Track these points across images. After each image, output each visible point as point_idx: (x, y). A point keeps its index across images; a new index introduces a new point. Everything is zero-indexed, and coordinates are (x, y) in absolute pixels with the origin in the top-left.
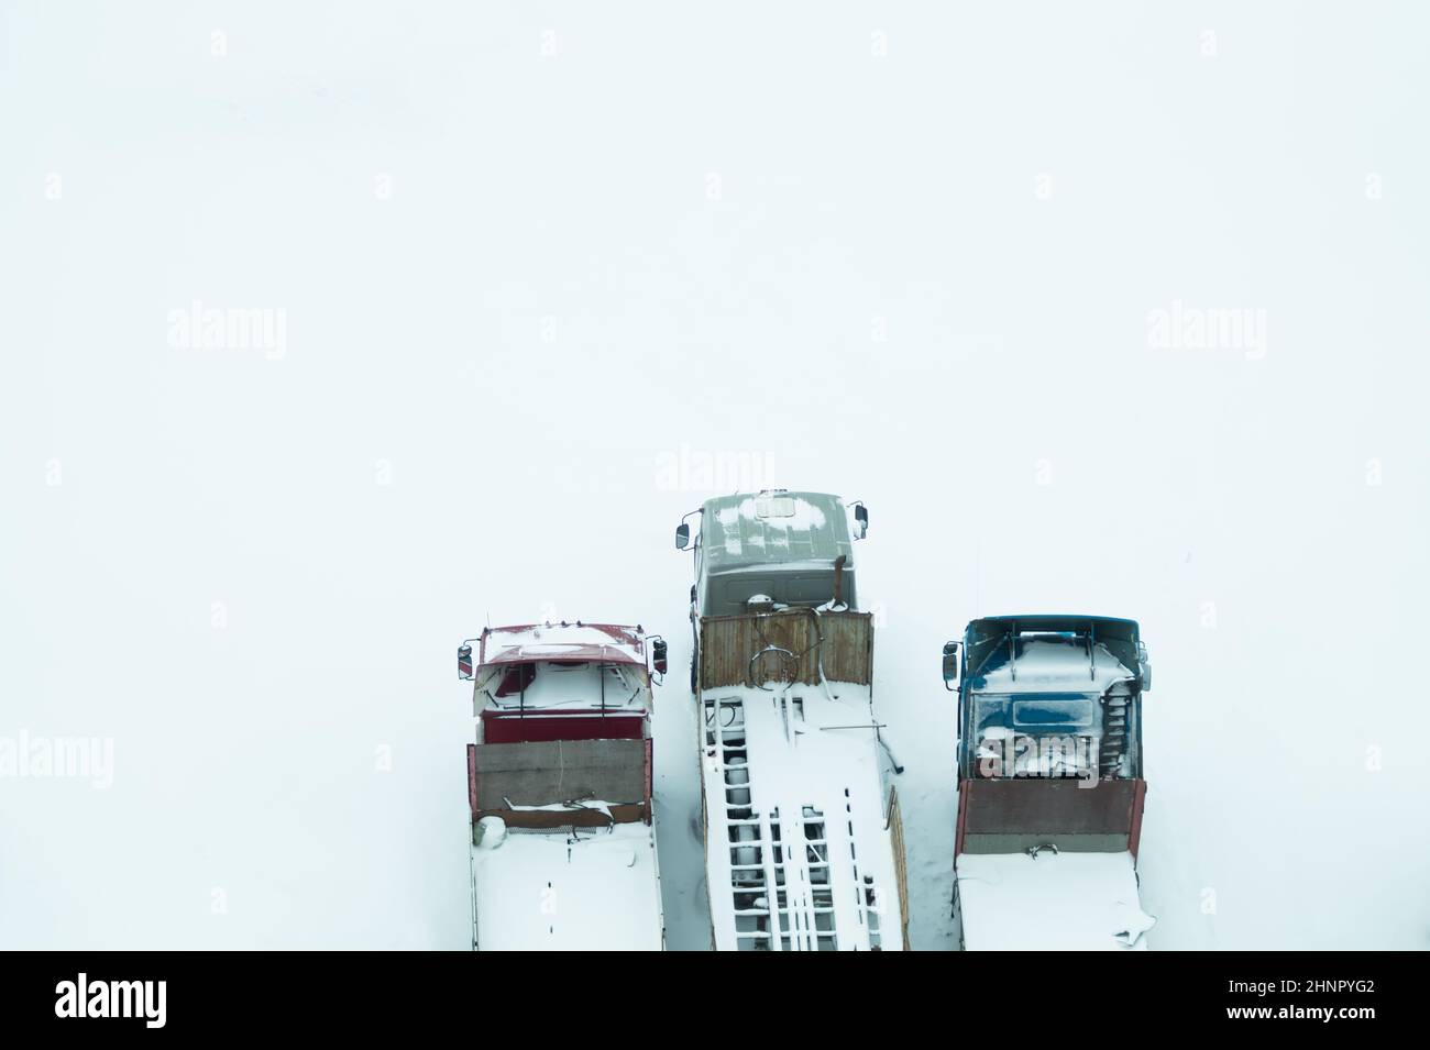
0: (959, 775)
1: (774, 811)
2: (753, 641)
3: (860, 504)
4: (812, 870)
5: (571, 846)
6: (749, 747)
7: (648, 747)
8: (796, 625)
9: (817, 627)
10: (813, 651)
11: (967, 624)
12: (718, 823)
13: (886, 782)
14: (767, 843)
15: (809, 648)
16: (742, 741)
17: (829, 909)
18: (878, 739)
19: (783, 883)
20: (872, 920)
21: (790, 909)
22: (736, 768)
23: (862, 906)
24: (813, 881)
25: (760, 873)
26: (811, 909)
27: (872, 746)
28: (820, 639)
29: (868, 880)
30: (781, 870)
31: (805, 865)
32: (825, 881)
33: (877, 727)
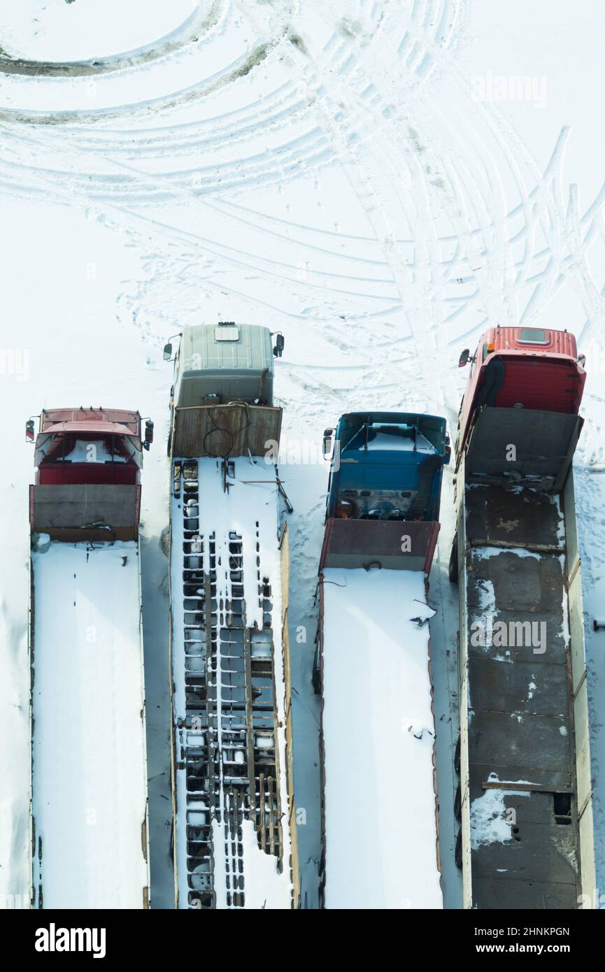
0: (326, 516)
1: (212, 535)
2: (207, 423)
3: (280, 334)
4: (232, 573)
5: (89, 552)
6: (201, 492)
7: (138, 490)
8: (234, 414)
9: (247, 415)
10: (243, 432)
11: (340, 416)
12: (179, 540)
13: (281, 518)
14: (206, 555)
15: (241, 429)
16: (196, 489)
17: (241, 598)
18: (279, 489)
19: (214, 580)
20: (266, 605)
21: (218, 597)
22: (191, 506)
23: (262, 597)
24: (233, 580)
25: (201, 573)
26: (230, 598)
27: (276, 495)
28: (248, 424)
29: (266, 580)
30: (214, 572)
31: (229, 569)
32: (239, 580)
33: (279, 483)
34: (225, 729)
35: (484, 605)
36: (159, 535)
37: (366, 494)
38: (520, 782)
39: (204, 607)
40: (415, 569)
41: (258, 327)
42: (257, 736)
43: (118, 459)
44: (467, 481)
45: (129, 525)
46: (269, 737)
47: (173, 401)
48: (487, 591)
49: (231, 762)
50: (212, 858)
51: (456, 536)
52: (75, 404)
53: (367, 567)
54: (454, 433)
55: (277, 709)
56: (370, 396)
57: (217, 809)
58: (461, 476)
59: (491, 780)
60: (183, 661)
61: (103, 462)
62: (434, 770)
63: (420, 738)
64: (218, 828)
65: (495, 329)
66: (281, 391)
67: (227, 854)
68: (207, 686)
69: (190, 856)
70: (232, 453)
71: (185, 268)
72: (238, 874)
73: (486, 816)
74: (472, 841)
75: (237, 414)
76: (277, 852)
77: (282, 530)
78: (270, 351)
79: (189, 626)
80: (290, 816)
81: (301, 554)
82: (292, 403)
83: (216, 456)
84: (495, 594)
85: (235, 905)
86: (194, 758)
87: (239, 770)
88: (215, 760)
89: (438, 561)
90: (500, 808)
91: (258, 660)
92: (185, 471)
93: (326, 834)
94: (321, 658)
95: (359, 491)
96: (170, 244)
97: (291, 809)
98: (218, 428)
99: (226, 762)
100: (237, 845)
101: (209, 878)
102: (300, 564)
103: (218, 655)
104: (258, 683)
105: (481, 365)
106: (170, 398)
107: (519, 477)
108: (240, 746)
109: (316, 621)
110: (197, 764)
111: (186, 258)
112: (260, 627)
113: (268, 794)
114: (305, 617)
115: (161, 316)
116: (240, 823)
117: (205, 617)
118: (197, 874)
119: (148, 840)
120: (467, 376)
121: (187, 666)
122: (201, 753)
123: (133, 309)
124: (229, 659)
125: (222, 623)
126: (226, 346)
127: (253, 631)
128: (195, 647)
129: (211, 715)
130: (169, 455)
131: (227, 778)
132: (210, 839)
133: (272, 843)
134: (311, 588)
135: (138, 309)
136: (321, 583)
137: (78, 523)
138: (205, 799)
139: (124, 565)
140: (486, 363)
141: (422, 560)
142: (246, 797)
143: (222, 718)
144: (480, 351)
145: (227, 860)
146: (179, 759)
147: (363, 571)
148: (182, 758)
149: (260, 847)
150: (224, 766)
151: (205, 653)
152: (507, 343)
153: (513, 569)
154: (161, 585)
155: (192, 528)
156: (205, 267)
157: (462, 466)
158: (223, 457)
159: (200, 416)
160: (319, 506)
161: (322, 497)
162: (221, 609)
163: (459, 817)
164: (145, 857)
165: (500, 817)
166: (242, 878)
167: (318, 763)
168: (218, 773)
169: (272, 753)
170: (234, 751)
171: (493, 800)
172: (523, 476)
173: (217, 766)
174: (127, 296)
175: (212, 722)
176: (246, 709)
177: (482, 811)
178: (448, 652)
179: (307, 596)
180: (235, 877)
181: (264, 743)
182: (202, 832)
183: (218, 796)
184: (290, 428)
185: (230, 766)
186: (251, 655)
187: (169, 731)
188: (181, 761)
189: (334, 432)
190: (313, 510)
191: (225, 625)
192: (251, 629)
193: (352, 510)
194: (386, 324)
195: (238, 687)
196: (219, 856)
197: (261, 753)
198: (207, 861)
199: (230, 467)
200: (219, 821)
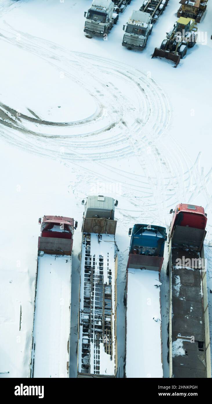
0: (129, 253)
1: (94, 256)
2: (94, 223)
3: (117, 200)
4: (100, 267)
5: (56, 258)
6: (91, 243)
7: (72, 241)
8: (102, 221)
9: (106, 222)
10: (105, 227)
11: (134, 225)
12: (84, 256)
13: (116, 252)
14: (92, 261)
15: (104, 226)
16: (90, 242)
17: (102, 275)
18: (115, 244)
19: (94, 269)
20: (110, 278)
21: (95, 274)
22: (88, 247)
23: (109, 275)
24: (100, 269)
25: (90, 267)
26: (99, 275)
27: (114, 245)
28: (107, 224)
29: (110, 270)
30: (94, 267)
31: (99, 266)
32: (102, 270)
33: (115, 242)
34: (96, 314)
35: (177, 283)
36: (78, 255)
37: (141, 248)
38: (188, 337)
39: (91, 277)
40: (156, 270)
41: (111, 198)
42: (106, 317)
43: (66, 231)
44: (172, 246)
45: (69, 251)
46: (109, 318)
47: (84, 216)
48: (178, 279)
49: (97, 325)
50: (90, 354)
51: (169, 262)
52: (54, 215)
53: (141, 269)
54: (168, 232)
55: (112, 309)
56: (143, 220)
57: (92, 339)
58: (170, 245)
59: (179, 336)
60: (83, 293)
61: (62, 232)
62: (161, 331)
63: (157, 321)
64: (92, 345)
65: (180, 204)
66: (116, 216)
67: (95, 353)
68: (91, 301)
69: (83, 353)
70: (101, 232)
71: (89, 180)
72: (98, 360)
73: (177, 347)
74: (173, 355)
75: (103, 221)
76: (111, 354)
77: (116, 256)
78: (114, 205)
79: (86, 282)
80: (115, 343)
81: (121, 263)
82: (120, 220)
83: (96, 233)
84: (180, 280)
85: (97, 369)
86: (86, 322)
87: (100, 327)
88: (92, 323)
89: (163, 269)
90: (182, 345)
91: (107, 294)
92: (87, 236)
93: (127, 349)
94: (126, 295)
95: (139, 247)
96: (85, 173)
97: (116, 341)
98: (97, 225)
99: (95, 324)
100: (98, 350)
101: (88, 360)
102: (121, 266)
103: (95, 291)
104: (106, 301)
105: (176, 214)
106: (83, 215)
107: (187, 246)
108: (100, 320)
109: (125, 283)
110: (86, 324)
111: (90, 177)
112: (108, 284)
113: (108, 335)
114: (122, 282)
115: (82, 192)
116: (99, 344)
117: (91, 280)
118: (85, 359)
119: (69, 347)
120: (172, 216)
121: (85, 294)
122: (88, 321)
123: (73, 189)
124: (98, 293)
125: (96, 282)
126: (101, 202)
127: (106, 285)
128: (87, 288)
129: (91, 309)
130: (82, 231)
131: (96, 329)
132: (89, 348)
133: (109, 351)
134: (124, 274)
135: (75, 190)
136: (127, 272)
137: (53, 249)
138: (88, 335)
139: (66, 262)
140: (178, 213)
141: (158, 268)
142: (102, 336)
143: (95, 311)
144: (176, 210)
145: (95, 355)
146: (81, 322)
147: (140, 270)
148: (82, 322)
149: (105, 352)
150: (95, 325)
151: (90, 290)
152: (184, 208)
153: (186, 273)
154: (78, 269)
155: (88, 254)
156: (95, 180)
157: (171, 242)
158: (98, 233)
159: (92, 221)
160: (127, 250)
161: (128, 247)
162: (96, 278)
163: (168, 347)
164: (68, 352)
165: (181, 348)
166: (99, 361)
167: (125, 326)
168: (93, 328)
169: (110, 323)
170: (98, 321)
171: (179, 342)
172: (189, 246)
173: (93, 325)
174: (72, 186)
175: (92, 312)
176: (103, 308)
177: (176, 345)
178: (166, 296)
179: (123, 276)
180: (97, 361)
181: (108, 319)
182: (87, 346)
183: (93, 335)
184: (119, 227)
185: (97, 326)
186: (105, 292)
187: (78, 313)
188: (81, 323)
189: (132, 229)
190: (125, 251)
191: (97, 283)
192: (105, 284)
193: (137, 252)
194: (148, 200)
195: (100, 302)
196: (92, 354)
197: (107, 322)
198: (88, 355)
199: (100, 236)
200: (92, 343)
